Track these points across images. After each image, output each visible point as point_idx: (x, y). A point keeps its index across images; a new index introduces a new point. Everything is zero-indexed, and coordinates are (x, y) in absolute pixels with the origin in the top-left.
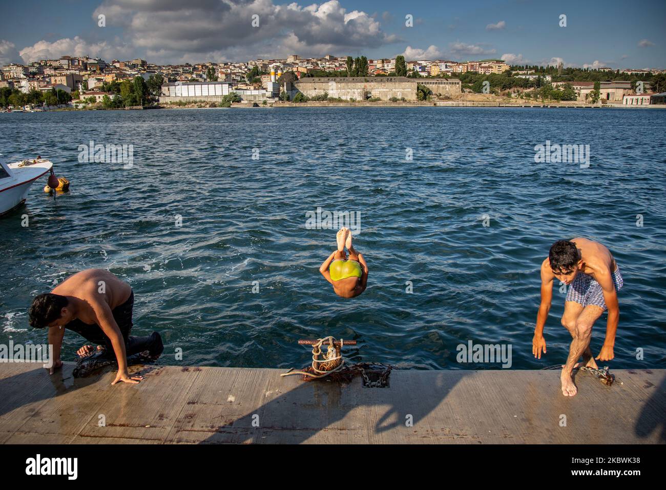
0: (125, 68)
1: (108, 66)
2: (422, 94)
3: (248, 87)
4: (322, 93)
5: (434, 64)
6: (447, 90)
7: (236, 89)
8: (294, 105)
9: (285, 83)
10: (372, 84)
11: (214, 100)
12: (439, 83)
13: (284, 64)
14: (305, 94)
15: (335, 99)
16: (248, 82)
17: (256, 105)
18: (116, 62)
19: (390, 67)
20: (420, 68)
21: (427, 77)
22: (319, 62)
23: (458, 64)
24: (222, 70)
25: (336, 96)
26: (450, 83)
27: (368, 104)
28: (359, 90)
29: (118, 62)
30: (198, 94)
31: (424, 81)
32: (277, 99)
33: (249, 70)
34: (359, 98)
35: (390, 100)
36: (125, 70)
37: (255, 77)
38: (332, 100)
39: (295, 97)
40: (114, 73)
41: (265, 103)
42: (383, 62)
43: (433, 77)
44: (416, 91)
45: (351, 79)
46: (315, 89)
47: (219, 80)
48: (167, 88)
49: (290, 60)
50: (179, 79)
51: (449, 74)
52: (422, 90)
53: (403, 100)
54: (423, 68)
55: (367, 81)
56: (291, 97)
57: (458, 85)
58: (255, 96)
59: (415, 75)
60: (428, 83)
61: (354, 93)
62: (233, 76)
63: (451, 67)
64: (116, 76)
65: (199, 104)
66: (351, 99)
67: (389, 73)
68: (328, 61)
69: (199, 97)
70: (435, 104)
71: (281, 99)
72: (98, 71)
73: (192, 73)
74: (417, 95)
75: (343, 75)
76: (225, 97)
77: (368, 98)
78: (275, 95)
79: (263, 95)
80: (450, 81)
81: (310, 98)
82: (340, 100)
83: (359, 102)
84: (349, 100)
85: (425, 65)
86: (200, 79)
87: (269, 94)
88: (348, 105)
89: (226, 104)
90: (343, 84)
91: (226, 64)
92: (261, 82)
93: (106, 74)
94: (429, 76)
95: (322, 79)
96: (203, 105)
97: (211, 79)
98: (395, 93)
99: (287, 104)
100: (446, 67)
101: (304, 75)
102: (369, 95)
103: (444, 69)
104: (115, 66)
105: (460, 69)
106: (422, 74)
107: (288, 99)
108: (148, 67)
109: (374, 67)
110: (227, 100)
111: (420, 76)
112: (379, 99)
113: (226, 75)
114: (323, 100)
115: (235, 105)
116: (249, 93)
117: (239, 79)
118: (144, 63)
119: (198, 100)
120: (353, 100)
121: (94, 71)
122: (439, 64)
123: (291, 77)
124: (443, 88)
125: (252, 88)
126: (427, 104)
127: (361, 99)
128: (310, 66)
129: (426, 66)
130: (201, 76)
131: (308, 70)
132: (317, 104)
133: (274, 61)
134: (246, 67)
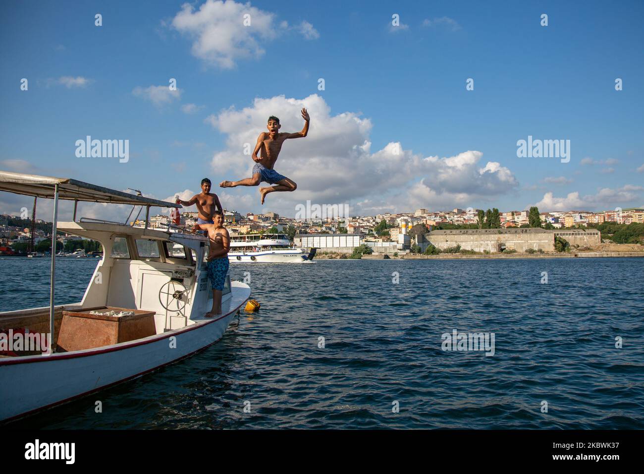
0: (259, 220)
1: (242, 218)
2: (560, 245)
3: (377, 240)
4: (455, 245)
5: (568, 215)
6: (586, 240)
7: (366, 241)
8: (426, 257)
9: (416, 236)
10: (506, 235)
11: (345, 251)
12: (576, 234)
13: (412, 217)
14: (436, 246)
15: (468, 251)
16: (376, 235)
17: (387, 257)
18: (250, 215)
19: (522, 219)
20: (553, 219)
21: (560, 229)
22: (447, 216)
23: (594, 214)
24: (351, 223)
25: (469, 248)
26: (588, 234)
27: (503, 256)
28: (493, 242)
29: (252, 215)
30: (330, 245)
31: (559, 233)
32: (408, 251)
33: (377, 223)
34: (493, 250)
35: (526, 251)
36: (259, 223)
37: (383, 230)
38: (465, 252)
39: (427, 249)
40: (248, 225)
41: (396, 255)
42: (513, 214)
43: (568, 228)
44: (553, 242)
45: (484, 231)
46: (447, 241)
47: (349, 232)
48: (299, 239)
49: (418, 214)
50: (309, 231)
51: (585, 225)
52: (559, 241)
53: (541, 251)
54: (556, 220)
55: (501, 233)
56: (422, 249)
57: (596, 236)
58: (386, 248)
59: (549, 227)
60: (564, 234)
61: (488, 245)
62: (362, 229)
63: (586, 217)
64: (250, 227)
65: (330, 255)
66: (485, 251)
67: (520, 225)
68: (456, 214)
69: (330, 248)
70: (576, 255)
71: (412, 251)
72: (234, 223)
73: (322, 226)
74: (555, 246)
75: (474, 227)
76: (356, 249)
77: (502, 250)
78: (406, 247)
79: (395, 247)
80: (587, 231)
81: (442, 250)
82: (472, 252)
83: (493, 254)
84: (482, 251)
85: (558, 216)
86: (330, 232)
87: (400, 246)
88: (482, 258)
89: (356, 256)
90: (476, 236)
91: (354, 218)
92: (389, 235)
93: (241, 225)
94: (563, 227)
95: (454, 231)
96: (333, 256)
97: (341, 232)
98: (531, 244)
99: (419, 256)
100: (581, 217)
101: (434, 228)
102: (503, 247)
103: (578, 220)
104: (249, 219)
105: (596, 220)
106: (556, 225)
107: (420, 251)
108: (280, 220)
109: (504, 220)
110: (358, 252)
111: (554, 228)
112: (514, 251)
113: (355, 228)
114: (455, 253)
115: (366, 257)
116: (379, 245)
117: (367, 232)
118: (276, 216)
119: (329, 251)
120: (487, 252)
121: (231, 223)
122: (573, 215)
123: (422, 229)
124: (581, 239)
125: (381, 240)
126: (566, 255)
127: (495, 251)
128: (438, 220)
129: (559, 218)
130: (330, 229)
131: (436, 223)
132: (450, 256)
133: (401, 215)
134: (374, 221)
